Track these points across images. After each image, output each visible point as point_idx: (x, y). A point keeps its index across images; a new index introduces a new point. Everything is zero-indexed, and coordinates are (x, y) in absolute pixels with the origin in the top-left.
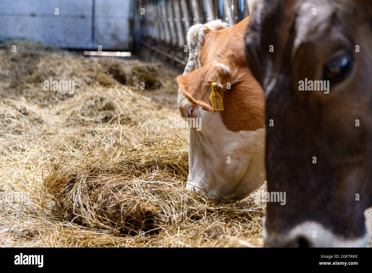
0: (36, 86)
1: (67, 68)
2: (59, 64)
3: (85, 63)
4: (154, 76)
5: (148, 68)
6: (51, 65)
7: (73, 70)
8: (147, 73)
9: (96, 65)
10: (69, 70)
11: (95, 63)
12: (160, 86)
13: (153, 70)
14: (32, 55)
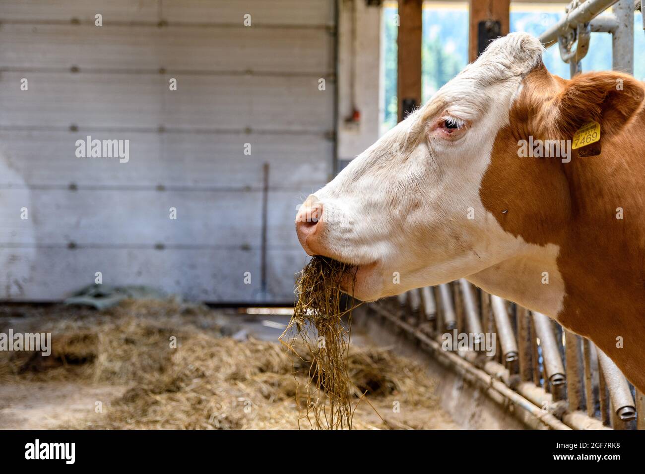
0: (171, 399)
1: (227, 363)
2: (212, 356)
3: (257, 351)
4: (381, 370)
5: (372, 357)
6: (198, 358)
7: (237, 365)
8: (368, 365)
9: (278, 355)
10: (230, 365)
11: (275, 351)
12: (393, 389)
13: (379, 360)
14: (161, 331)
